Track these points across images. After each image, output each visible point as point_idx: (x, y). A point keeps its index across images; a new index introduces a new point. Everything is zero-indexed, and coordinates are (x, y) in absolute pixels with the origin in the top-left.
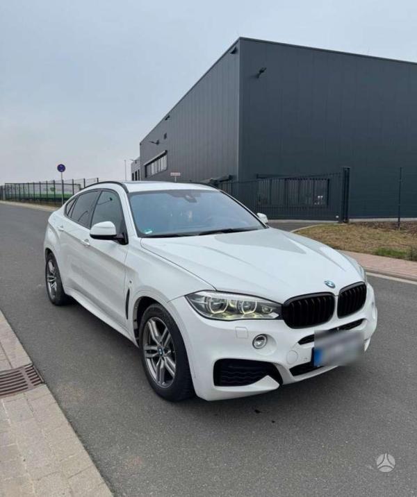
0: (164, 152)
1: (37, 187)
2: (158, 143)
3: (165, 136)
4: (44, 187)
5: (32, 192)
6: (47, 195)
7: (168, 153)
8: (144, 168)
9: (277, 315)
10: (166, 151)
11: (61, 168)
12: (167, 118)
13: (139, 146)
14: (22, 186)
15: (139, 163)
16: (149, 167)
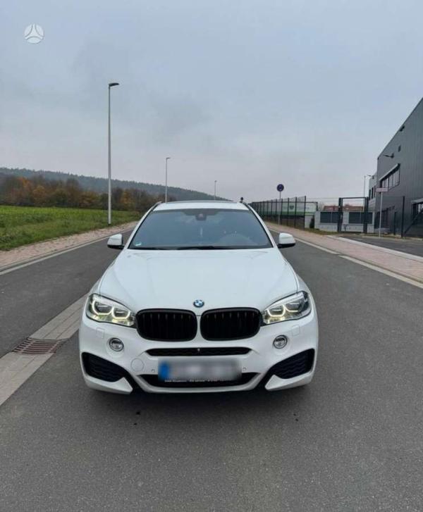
0: (397, 165)
1: (279, 205)
2: (392, 157)
3: (399, 149)
4: (285, 205)
5: (274, 210)
6: (288, 212)
7: (401, 167)
8: (379, 183)
9: (132, 323)
10: (399, 165)
11: (280, 188)
12: (402, 128)
13: (377, 161)
14: (262, 204)
15: (376, 178)
16: (383, 182)
